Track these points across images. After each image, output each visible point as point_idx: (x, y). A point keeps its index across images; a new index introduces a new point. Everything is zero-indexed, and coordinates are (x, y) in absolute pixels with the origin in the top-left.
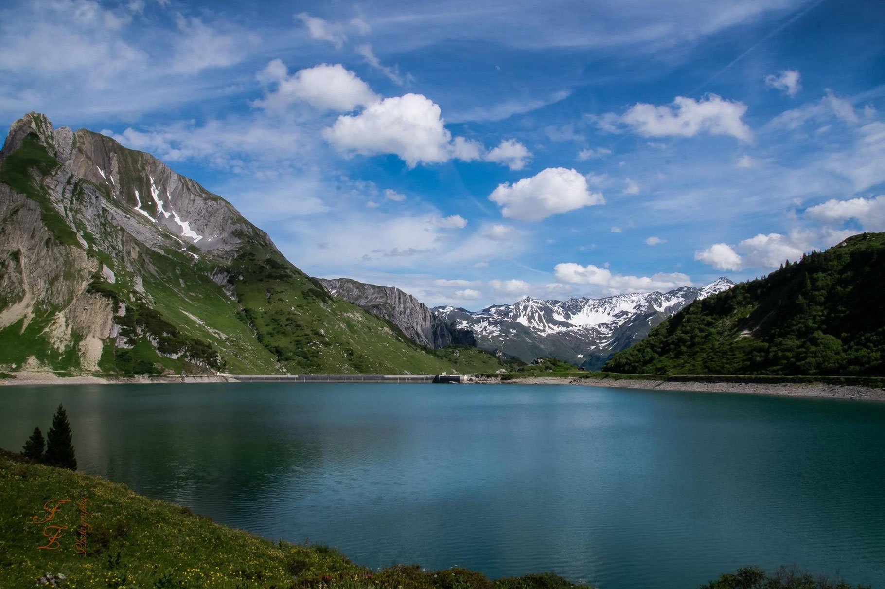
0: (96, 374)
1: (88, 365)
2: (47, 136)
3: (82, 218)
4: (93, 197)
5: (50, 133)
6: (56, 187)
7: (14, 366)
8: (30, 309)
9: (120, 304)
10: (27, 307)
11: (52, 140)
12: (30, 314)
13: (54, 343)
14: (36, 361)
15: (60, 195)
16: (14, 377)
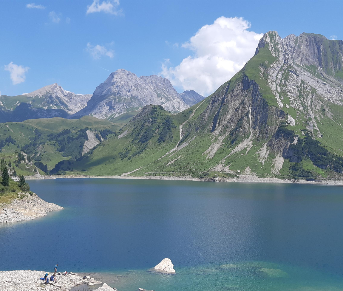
0: (278, 177)
1: (275, 171)
2: (275, 44)
3: (286, 89)
4: (295, 76)
5: (277, 42)
6: (272, 74)
7: (239, 171)
8: (251, 142)
9: (294, 138)
10: (250, 141)
11: (278, 45)
12: (251, 145)
13: (259, 160)
14: (250, 169)
15: (275, 78)
16: (238, 177)
